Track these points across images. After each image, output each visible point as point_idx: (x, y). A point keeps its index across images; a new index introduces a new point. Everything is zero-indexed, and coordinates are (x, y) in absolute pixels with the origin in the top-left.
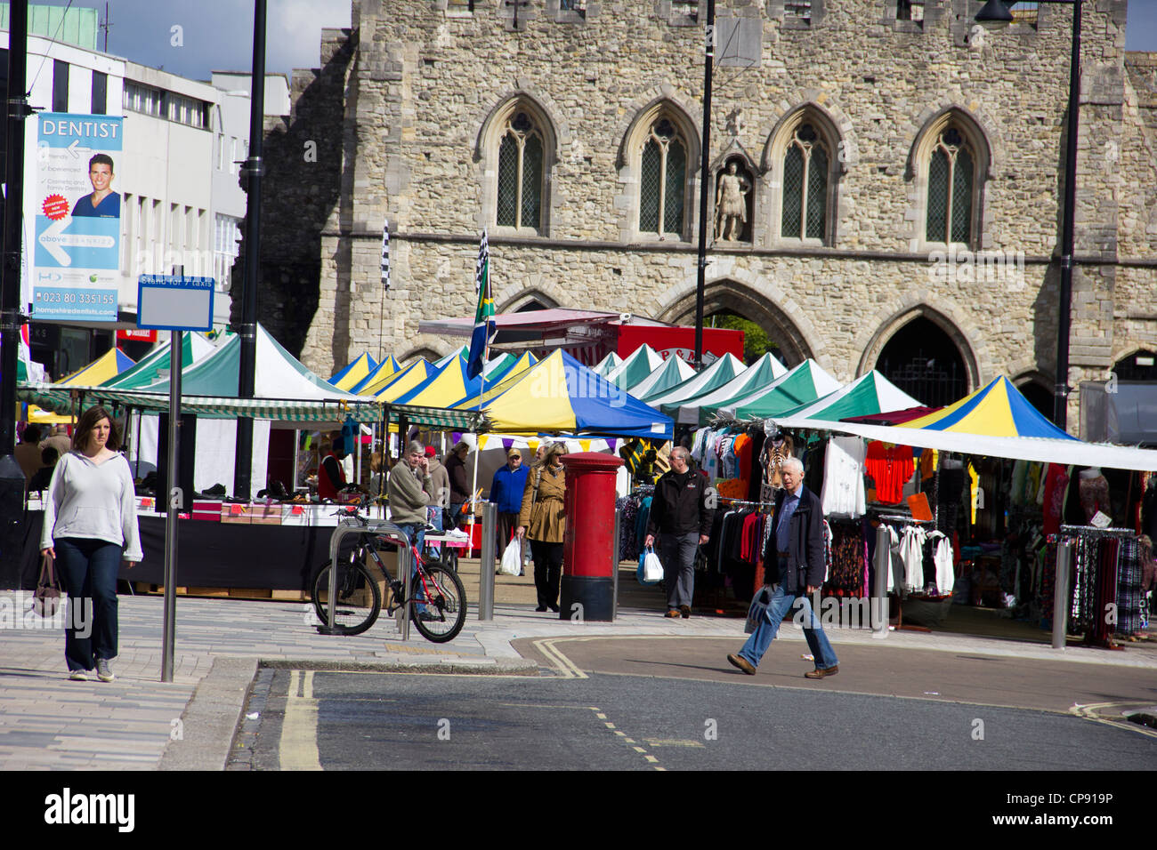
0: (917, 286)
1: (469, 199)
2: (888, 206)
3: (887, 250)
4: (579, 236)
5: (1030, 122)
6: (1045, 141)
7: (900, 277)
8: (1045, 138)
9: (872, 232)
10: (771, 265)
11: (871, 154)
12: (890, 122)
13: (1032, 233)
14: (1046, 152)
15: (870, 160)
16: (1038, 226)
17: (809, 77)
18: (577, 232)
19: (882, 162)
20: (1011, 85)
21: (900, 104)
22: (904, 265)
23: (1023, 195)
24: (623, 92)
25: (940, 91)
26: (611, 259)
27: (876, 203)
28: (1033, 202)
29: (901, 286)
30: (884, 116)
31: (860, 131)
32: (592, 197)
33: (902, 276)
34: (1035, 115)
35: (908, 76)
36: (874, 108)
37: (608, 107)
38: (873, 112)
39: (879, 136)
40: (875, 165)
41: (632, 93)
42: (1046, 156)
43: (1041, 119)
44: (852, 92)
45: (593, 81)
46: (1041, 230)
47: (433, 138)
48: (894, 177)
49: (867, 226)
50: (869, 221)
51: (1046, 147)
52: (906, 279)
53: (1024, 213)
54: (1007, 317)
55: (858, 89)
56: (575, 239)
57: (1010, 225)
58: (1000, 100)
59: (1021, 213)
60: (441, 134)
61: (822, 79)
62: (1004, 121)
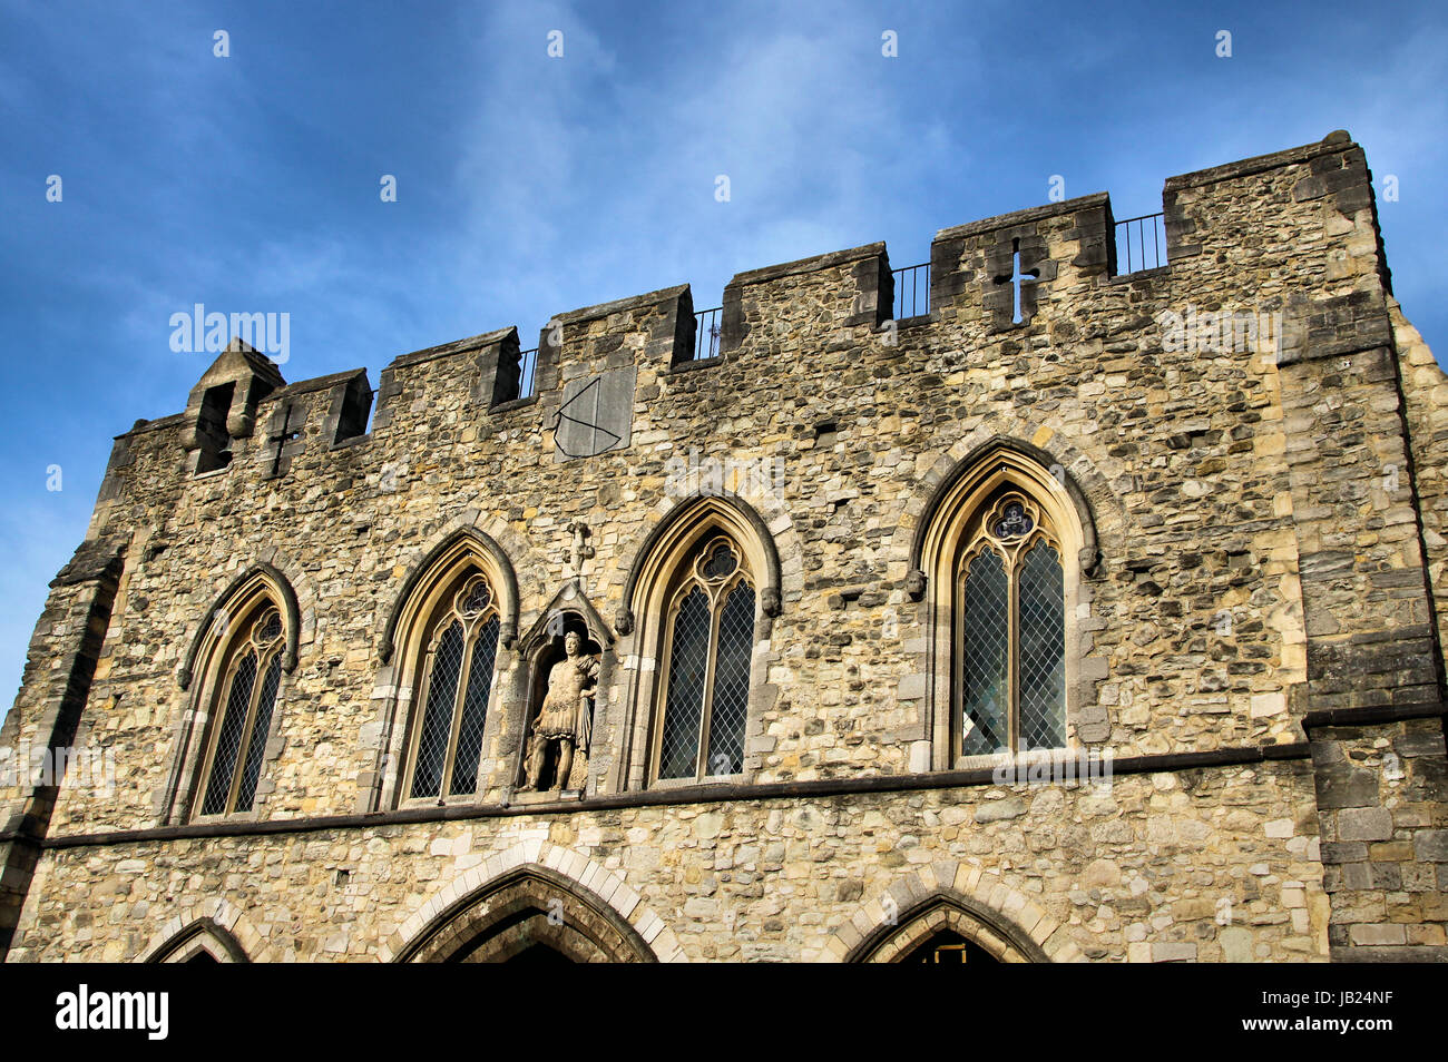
0: (926, 857)
1: (156, 764)
2: (866, 673)
3: (860, 775)
4: (297, 810)
5: (1177, 444)
6: (1213, 479)
7: (890, 837)
8: (1216, 471)
9: (829, 736)
10: (616, 834)
11: (829, 569)
12: (867, 501)
13: (1208, 691)
14: (1223, 499)
15: (824, 583)
16: (1221, 671)
17: (713, 447)
18: (294, 803)
19: (852, 580)
20: (1121, 380)
21: (890, 461)
22: (899, 804)
23: (1175, 604)
24: (406, 537)
25: (968, 423)
26: (339, 851)
27: (840, 671)
28: (1205, 616)
29: (893, 857)
30: (854, 492)
31: (810, 528)
32: (329, 733)
33: (894, 834)
34: (1182, 428)
35: (903, 406)
36: (837, 478)
37: (379, 568)
38: (835, 486)
39: (843, 531)
40: (835, 591)
41: (419, 537)
42: (1222, 509)
43: (1200, 434)
44: (793, 459)
45: (363, 530)
46: (1235, 681)
47: (135, 670)
48: (876, 611)
49: (819, 724)
50: (823, 714)
51: (1221, 488)
52: (907, 839)
53: (1185, 647)
54: (1160, 921)
55: (805, 450)
56: (288, 816)
57: (1151, 680)
58: (1101, 414)
59: (1177, 646)
60: (148, 660)
61: (737, 444)
62: (1113, 453)
